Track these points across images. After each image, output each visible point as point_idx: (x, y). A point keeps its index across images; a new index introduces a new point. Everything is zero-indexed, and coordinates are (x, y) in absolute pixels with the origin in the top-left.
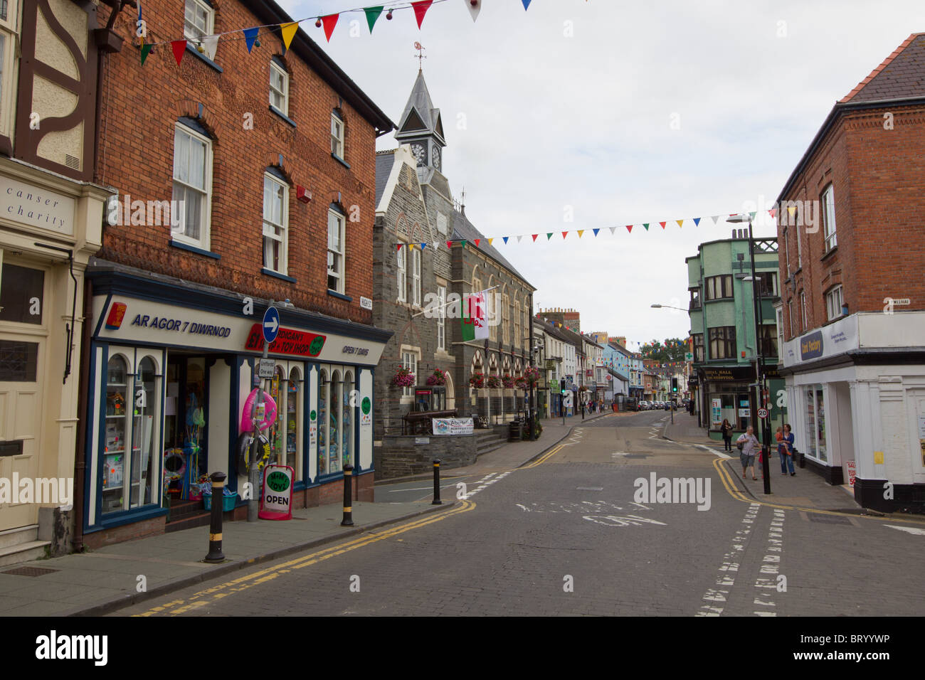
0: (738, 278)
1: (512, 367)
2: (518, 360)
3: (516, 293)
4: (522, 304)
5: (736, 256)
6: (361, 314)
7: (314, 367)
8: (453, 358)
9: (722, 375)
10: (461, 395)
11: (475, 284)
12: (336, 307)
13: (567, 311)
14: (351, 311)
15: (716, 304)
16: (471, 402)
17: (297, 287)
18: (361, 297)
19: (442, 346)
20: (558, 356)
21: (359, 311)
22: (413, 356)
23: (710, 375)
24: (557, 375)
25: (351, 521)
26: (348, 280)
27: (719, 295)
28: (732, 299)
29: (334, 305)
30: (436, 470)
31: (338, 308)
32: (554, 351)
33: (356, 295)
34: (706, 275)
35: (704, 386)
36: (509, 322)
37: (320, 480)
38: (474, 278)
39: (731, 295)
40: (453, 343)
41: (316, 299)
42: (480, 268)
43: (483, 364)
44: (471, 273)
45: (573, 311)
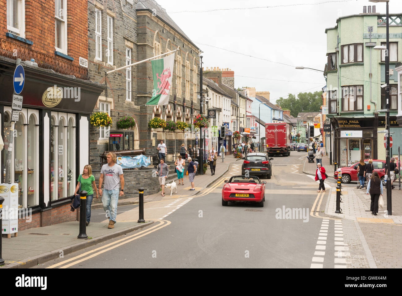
0: (367, 47)
1: (184, 115)
2: (188, 110)
3: (187, 55)
4: (191, 63)
5: (367, 28)
6: (79, 71)
7: (47, 114)
8: (137, 107)
9: (351, 124)
10: (145, 138)
11: (155, 47)
12: (62, 65)
13: (224, 70)
14: (72, 69)
15: (349, 67)
16: (152, 144)
17: (33, 48)
18: (80, 58)
19: (129, 98)
20: (218, 107)
21: (78, 69)
22: (107, 105)
23: (342, 124)
24: (217, 122)
25: (86, 235)
26: (70, 43)
27: (352, 59)
28: (361, 64)
29: (60, 64)
30: (141, 197)
31: (63, 66)
32: (215, 103)
33: (76, 56)
34: (342, 44)
35: (335, 133)
36: (181, 79)
37: (52, 205)
38: (155, 42)
39: (361, 60)
40: (138, 95)
41: (47, 58)
42: (160, 33)
43: (161, 112)
44: (152, 37)
45: (229, 70)
